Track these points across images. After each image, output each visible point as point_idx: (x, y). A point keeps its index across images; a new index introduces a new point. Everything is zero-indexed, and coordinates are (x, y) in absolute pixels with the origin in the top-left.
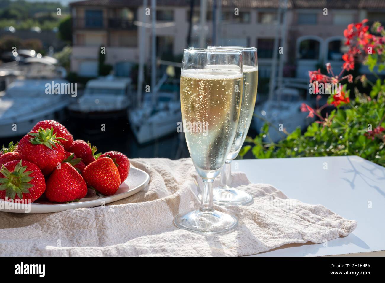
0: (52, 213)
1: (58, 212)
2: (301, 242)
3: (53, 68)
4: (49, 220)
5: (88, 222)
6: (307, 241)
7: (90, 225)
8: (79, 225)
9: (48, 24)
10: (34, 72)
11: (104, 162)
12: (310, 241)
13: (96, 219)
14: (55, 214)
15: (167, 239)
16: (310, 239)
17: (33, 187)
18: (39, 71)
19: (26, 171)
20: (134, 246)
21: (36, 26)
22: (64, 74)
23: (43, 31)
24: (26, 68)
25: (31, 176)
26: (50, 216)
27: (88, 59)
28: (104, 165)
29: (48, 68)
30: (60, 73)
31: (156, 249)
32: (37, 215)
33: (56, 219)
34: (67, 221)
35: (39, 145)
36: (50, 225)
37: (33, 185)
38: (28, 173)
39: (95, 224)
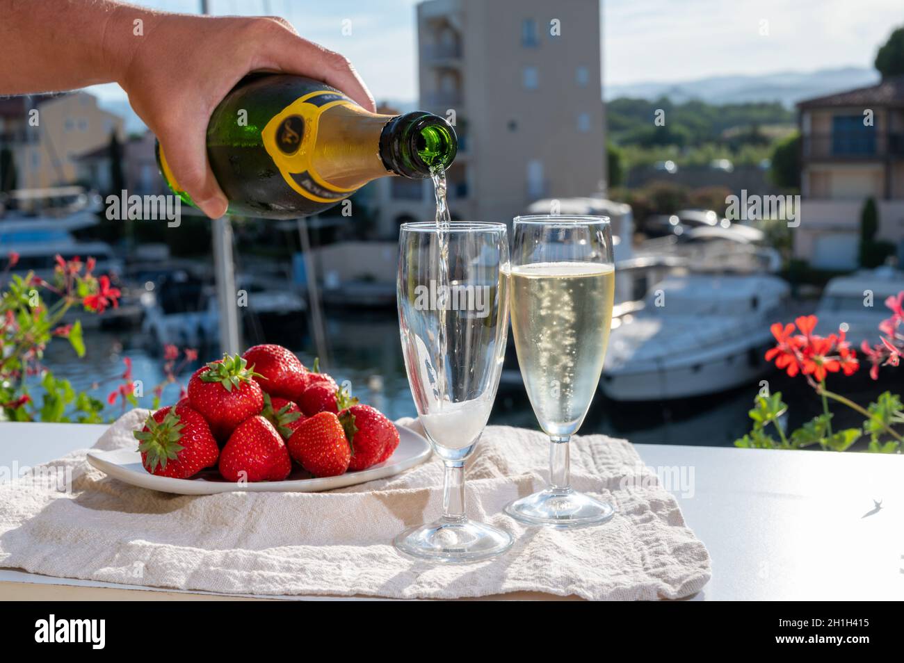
0: (202, 495)
1: (211, 495)
2: (553, 593)
3: (752, 249)
4: (193, 506)
5: (235, 516)
6: (569, 594)
7: (236, 520)
8: (223, 518)
9: (749, 152)
10: (709, 259)
11: (320, 420)
12: (576, 593)
13: (249, 513)
14: (204, 498)
15: (329, 557)
16: (576, 591)
17: (184, 450)
18: (723, 257)
19: (179, 423)
20: (256, 556)
21: (722, 158)
22: (776, 262)
23: (736, 167)
24: (693, 250)
25: (181, 432)
26: (198, 500)
27: (836, 229)
28: (319, 425)
29: (739, 250)
30: (765, 260)
31: (291, 565)
32: (187, 498)
33: (201, 505)
34: (213, 510)
35: (213, 383)
36: (190, 515)
37: (182, 448)
38: (180, 427)
39: (243, 521)
